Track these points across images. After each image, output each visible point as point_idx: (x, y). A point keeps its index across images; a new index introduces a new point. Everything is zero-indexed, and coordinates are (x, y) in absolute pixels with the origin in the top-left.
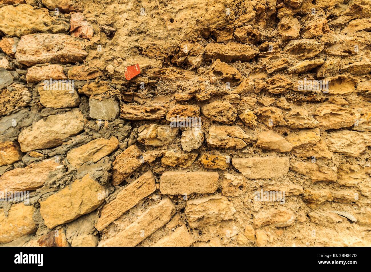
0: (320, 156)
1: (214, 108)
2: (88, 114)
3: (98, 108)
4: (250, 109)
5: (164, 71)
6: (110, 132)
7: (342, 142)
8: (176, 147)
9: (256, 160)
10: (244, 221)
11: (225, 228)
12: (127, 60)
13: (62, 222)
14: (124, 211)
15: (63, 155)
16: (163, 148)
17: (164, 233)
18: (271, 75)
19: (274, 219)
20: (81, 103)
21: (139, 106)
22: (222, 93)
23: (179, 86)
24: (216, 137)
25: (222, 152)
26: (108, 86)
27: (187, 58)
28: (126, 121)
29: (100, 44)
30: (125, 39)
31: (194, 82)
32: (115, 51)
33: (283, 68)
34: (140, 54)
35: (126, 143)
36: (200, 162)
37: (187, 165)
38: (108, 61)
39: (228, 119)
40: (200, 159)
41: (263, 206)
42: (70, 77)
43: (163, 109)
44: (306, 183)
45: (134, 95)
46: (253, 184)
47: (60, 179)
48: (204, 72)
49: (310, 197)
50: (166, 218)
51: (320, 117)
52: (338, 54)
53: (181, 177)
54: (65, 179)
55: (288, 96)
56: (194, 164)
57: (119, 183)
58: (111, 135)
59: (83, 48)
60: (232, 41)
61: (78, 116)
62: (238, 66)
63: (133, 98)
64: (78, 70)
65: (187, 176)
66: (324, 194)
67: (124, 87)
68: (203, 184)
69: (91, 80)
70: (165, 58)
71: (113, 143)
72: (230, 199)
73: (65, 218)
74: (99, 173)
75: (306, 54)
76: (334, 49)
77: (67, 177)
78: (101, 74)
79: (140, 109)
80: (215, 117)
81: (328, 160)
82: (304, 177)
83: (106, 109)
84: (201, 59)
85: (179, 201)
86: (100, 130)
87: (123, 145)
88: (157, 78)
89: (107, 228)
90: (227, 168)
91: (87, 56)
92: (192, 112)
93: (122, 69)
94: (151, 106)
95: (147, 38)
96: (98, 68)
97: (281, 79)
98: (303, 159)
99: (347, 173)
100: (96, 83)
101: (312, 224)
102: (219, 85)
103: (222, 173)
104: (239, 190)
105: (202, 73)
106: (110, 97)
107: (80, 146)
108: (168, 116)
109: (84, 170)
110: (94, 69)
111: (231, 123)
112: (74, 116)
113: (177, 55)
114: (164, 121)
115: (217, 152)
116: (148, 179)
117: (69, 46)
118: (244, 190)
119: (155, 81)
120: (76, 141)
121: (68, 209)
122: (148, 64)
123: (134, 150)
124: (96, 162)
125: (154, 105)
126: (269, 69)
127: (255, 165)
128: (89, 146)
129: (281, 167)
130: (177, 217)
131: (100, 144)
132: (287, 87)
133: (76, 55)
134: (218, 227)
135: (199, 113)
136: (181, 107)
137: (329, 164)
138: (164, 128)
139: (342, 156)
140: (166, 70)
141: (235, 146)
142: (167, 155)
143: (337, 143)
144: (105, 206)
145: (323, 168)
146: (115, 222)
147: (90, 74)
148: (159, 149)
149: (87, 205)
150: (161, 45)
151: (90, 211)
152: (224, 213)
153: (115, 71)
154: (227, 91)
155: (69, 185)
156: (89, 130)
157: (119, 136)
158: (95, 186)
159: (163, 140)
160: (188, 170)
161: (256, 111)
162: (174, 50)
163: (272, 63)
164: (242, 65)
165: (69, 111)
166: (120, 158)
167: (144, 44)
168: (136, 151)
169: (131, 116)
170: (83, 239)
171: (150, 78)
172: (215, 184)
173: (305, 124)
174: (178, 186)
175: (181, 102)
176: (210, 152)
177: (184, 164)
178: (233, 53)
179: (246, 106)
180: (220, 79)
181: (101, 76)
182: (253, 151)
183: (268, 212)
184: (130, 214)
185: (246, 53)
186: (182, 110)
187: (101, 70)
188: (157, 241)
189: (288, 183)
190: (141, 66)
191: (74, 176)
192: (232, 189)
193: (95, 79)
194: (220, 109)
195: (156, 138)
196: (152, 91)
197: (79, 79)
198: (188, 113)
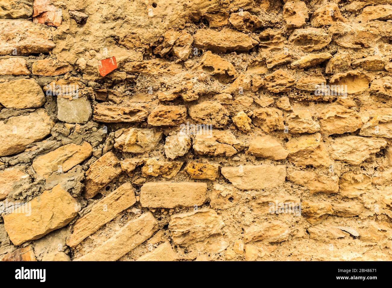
0: (319, 165)
1: (202, 110)
2: (55, 115)
3: (68, 109)
4: (245, 111)
5: (145, 64)
6: (82, 136)
7: (343, 149)
8: (159, 154)
9: (248, 169)
10: (234, 235)
11: (213, 244)
12: (101, 51)
13: (30, 237)
14: (101, 224)
15: (28, 163)
16: (144, 156)
17: (145, 250)
18: (271, 70)
19: (267, 233)
20: (46, 102)
21: (115, 106)
22: (212, 92)
23: (162, 84)
24: (203, 142)
25: (211, 160)
26: (80, 83)
27: (172, 48)
28: (100, 124)
29: (69, 33)
30: (98, 28)
31: (180, 79)
32: (87, 41)
33: (284, 62)
34: (116, 44)
35: (101, 149)
36: (186, 171)
37: (172, 175)
38: (79, 54)
39: (218, 122)
40: (185, 168)
41: (255, 220)
42: (34, 72)
43: (144, 110)
44: (304, 194)
45: (109, 93)
46: (245, 195)
47: (27, 190)
48: (193, 66)
49: (308, 210)
50: (148, 233)
51: (325, 120)
52: (348, 46)
53: (164, 188)
54: (33, 190)
55: (292, 95)
56: (179, 174)
57: (93, 196)
58: (83, 140)
59: (50, 38)
60: (228, 27)
61: (43, 117)
62: (234, 59)
63: (107, 96)
64: (44, 64)
65: (171, 187)
66: (323, 206)
67: (98, 83)
68: (188, 196)
69: (59, 75)
70: (146, 49)
71: (86, 149)
72: (219, 211)
73: (34, 233)
74: (72, 184)
75: (313, 45)
76: (345, 40)
77: (36, 188)
78: (71, 69)
79: (117, 110)
80: (203, 120)
81: (327, 168)
82: (303, 188)
83: (77, 110)
84: (189, 51)
85: (163, 216)
86: (70, 134)
87: (97, 152)
88: (136, 72)
89: (81, 244)
90: (216, 179)
91: (55, 47)
92: (177, 114)
93: (95, 63)
94: (129, 106)
95: (125, 25)
96: (68, 62)
97: (282, 75)
98: (301, 168)
99: (351, 183)
100: (66, 80)
101: (312, 240)
102: (210, 82)
103: (211, 184)
104: (228, 202)
105: (191, 68)
106: (82, 97)
107: (47, 153)
108: (149, 119)
109: (54, 180)
110: (64, 64)
111: (221, 126)
112: (39, 118)
113: (161, 45)
114: (145, 124)
115: (205, 160)
116: (126, 191)
117: (33, 35)
118: (234, 202)
119: (134, 76)
120: (44, 147)
121: (37, 223)
122: (126, 57)
123: (110, 158)
124: (67, 172)
125: (133, 104)
126: (269, 63)
127: (246, 174)
128: (58, 153)
129: (276, 177)
130: (160, 233)
131: (71, 151)
132: (288, 85)
133: (42, 46)
134: (206, 243)
135: (186, 115)
136: (165, 108)
137: (328, 173)
138: (145, 132)
139: (344, 164)
140: (148, 63)
141: (225, 153)
142: (148, 163)
143: (338, 150)
144: (78, 220)
145: (322, 178)
146: (90, 237)
147: (58, 69)
148: (139, 156)
149: (58, 218)
150: (141, 34)
151: (62, 225)
152: (211, 226)
153: (87, 65)
154: (218, 90)
155: (37, 197)
156: (57, 134)
157: (92, 141)
158: (66, 198)
159: (144, 147)
160: (173, 181)
161: (251, 113)
162: (157, 40)
163: (273, 56)
164: (238, 58)
165: (33, 112)
166: (95, 167)
167: (121, 32)
168: (113, 159)
169: (107, 118)
170: (55, 255)
171: (128, 73)
172: (202, 196)
173: (304, 128)
174: (161, 197)
175: (165, 102)
176: (198, 160)
177: (168, 173)
178: (227, 44)
179: (239, 107)
180: (211, 75)
181: (71, 71)
182: (245, 158)
183: (261, 226)
184: (107, 229)
185: (243, 43)
186: (166, 112)
187: (71, 64)
188: (138, 258)
189: (283, 195)
190: (118, 59)
191: (42, 186)
192: (221, 200)
193: (64, 74)
194: (209, 111)
195: (136, 143)
196: (130, 88)
197: (46, 75)
198: (172, 116)
